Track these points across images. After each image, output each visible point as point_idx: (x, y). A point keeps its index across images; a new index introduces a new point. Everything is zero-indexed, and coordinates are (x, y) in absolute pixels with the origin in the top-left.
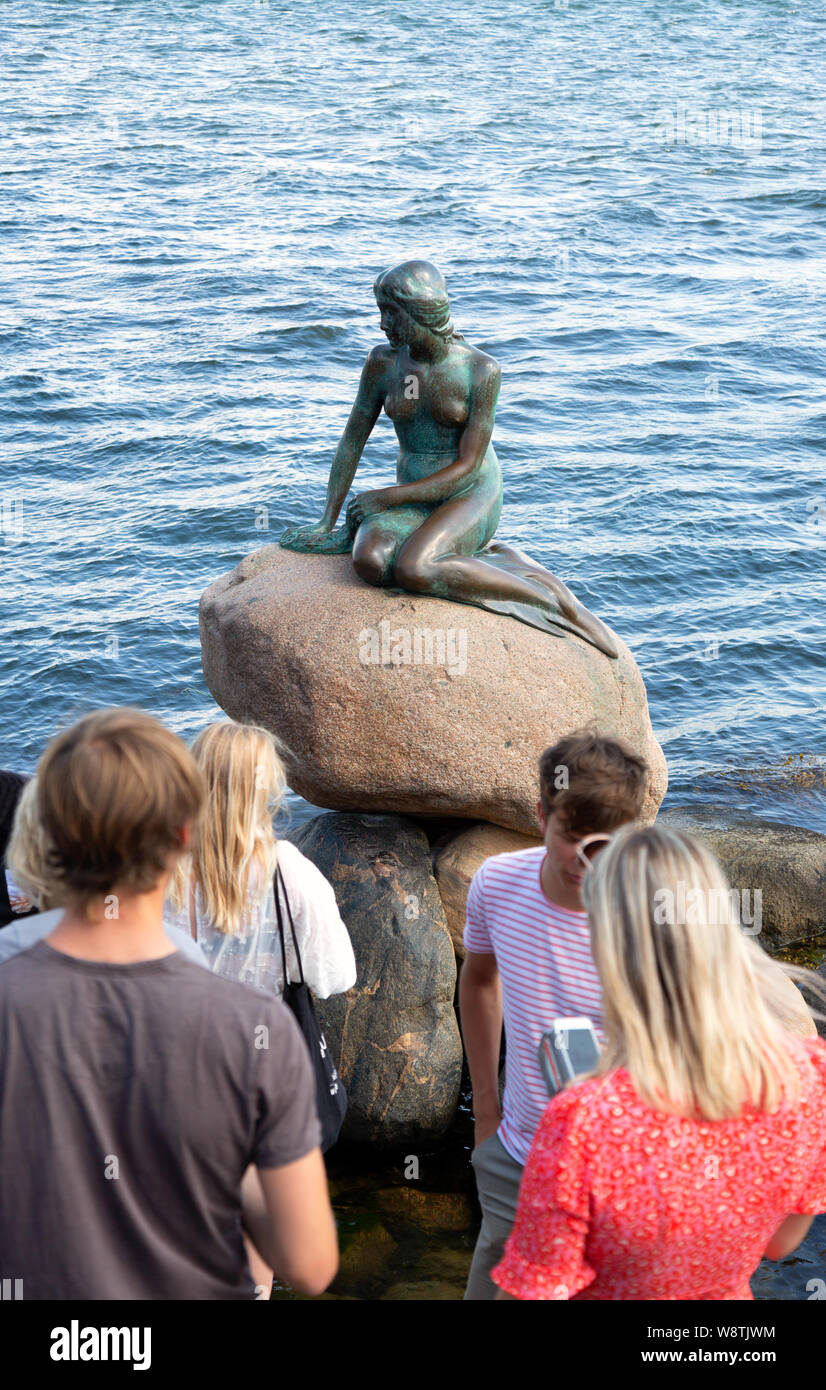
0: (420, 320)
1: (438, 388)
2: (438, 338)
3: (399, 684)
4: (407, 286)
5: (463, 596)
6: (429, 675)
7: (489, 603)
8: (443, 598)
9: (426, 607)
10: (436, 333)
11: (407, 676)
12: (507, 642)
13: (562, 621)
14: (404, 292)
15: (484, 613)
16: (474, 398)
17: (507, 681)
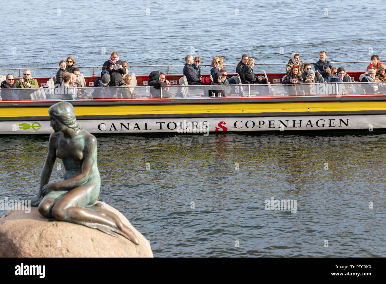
0: (64, 123)
1: (73, 147)
2: (71, 129)
3: (49, 253)
4: (57, 111)
5: (77, 221)
6: (61, 250)
7: (88, 224)
8: (69, 222)
9: (62, 225)
10: (70, 127)
11: (53, 250)
12: (93, 238)
13: (118, 231)
14: (57, 113)
15: (85, 228)
16: (86, 151)
17: (91, 252)
